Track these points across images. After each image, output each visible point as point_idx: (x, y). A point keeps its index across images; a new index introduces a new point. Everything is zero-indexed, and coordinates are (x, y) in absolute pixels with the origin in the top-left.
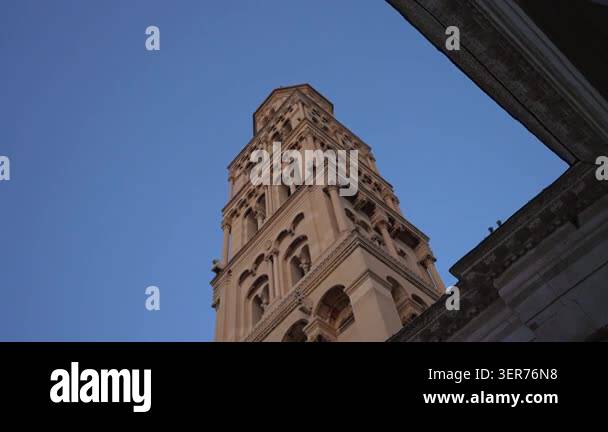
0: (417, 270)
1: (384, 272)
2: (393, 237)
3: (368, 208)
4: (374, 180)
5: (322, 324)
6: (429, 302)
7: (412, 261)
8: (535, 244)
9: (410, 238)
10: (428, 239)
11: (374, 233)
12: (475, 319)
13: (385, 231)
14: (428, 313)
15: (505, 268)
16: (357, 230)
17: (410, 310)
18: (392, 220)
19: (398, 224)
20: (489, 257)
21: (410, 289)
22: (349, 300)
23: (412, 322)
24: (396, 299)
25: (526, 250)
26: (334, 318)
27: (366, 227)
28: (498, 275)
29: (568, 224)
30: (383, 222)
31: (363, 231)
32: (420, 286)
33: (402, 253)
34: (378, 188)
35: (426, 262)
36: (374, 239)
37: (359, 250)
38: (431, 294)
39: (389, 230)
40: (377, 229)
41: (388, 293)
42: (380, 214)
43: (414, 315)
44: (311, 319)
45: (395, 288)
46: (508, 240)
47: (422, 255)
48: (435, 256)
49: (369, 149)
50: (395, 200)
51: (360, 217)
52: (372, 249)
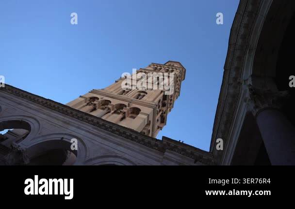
0: (156, 127)
1: (151, 119)
2: (161, 116)
3: (164, 105)
5: (128, 111)
6: (150, 135)
7: (158, 124)
8: (183, 154)
9: (163, 120)
10: (166, 125)
11: (159, 110)
12: (155, 150)
13: (161, 113)
14: (147, 137)
15: (172, 150)
16: (157, 105)
17: (145, 131)
18: (165, 113)
19: (165, 115)
20: (172, 144)
21: (150, 128)
22: (138, 114)
23: (142, 134)
24: (146, 126)
25: (180, 153)
26: (131, 113)
27: (159, 107)
28: (169, 149)
29: (194, 160)
30: (163, 111)
31: (157, 107)
32: (153, 131)
33: (158, 120)
34: (171, 104)
35: (160, 128)
36: (157, 111)
37: (152, 109)
38: (152, 134)
39: (162, 114)
40: (160, 110)
41: (146, 123)
42: (164, 109)
43: (145, 133)
44: (128, 108)
45: (148, 124)
46: (180, 147)
47: (161, 126)
48: (162, 129)
49: (179, 96)
50: (170, 110)
51: (160, 104)
52: (155, 113)
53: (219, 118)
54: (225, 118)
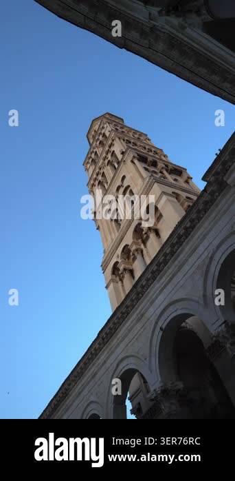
0: (185, 185)
1: (170, 190)
2: (170, 174)
3: (154, 164)
4: (153, 149)
6: (195, 198)
7: (181, 181)
9: (178, 171)
10: (186, 170)
11: (160, 174)
13: (165, 172)
14: (196, 203)
16: (152, 175)
17: (187, 204)
18: (167, 166)
19: (170, 167)
21: (184, 195)
23: (189, 210)
24: (179, 202)
27: (156, 173)
28: (225, 175)
30: (163, 168)
31: (154, 175)
32: (189, 192)
33: (175, 180)
34: (156, 153)
35: (188, 180)
36: (161, 177)
37: (156, 183)
38: (195, 194)
39: (167, 171)
40: (161, 172)
41: (175, 200)
42: (160, 165)
43: (189, 206)
45: (177, 196)
46: (226, 157)
47: (185, 177)
48: (191, 176)
49: (146, 135)
50: (165, 156)
51: (152, 169)
52: (162, 181)
53: (199, 80)
54: (203, 71)
